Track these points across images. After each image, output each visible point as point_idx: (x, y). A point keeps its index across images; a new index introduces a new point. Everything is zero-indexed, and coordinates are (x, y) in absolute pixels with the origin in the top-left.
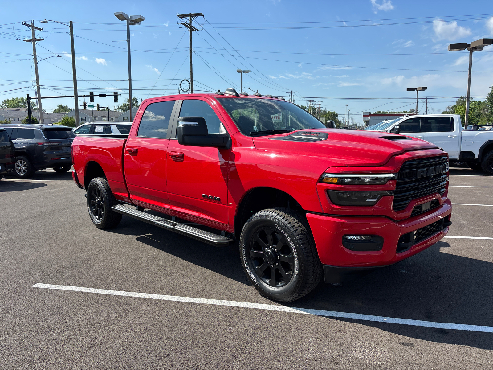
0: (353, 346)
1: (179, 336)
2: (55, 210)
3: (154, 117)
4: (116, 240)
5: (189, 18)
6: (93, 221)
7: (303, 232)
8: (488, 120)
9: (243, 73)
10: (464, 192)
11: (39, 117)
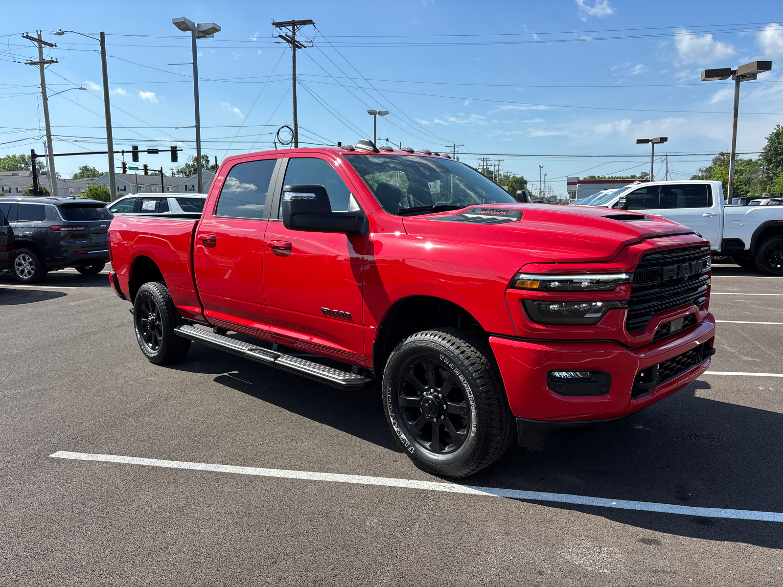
0: (565, 545)
1: (289, 533)
2: (82, 335)
3: (239, 187)
4: (182, 382)
5: (291, 28)
6: (143, 352)
7: (484, 366)
8: (764, 190)
9: (377, 115)
10: (730, 303)
11: (50, 186)
